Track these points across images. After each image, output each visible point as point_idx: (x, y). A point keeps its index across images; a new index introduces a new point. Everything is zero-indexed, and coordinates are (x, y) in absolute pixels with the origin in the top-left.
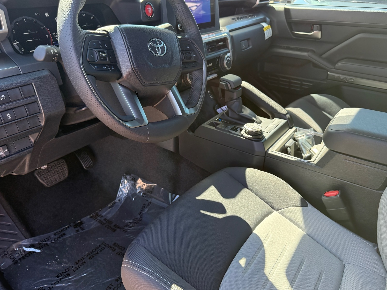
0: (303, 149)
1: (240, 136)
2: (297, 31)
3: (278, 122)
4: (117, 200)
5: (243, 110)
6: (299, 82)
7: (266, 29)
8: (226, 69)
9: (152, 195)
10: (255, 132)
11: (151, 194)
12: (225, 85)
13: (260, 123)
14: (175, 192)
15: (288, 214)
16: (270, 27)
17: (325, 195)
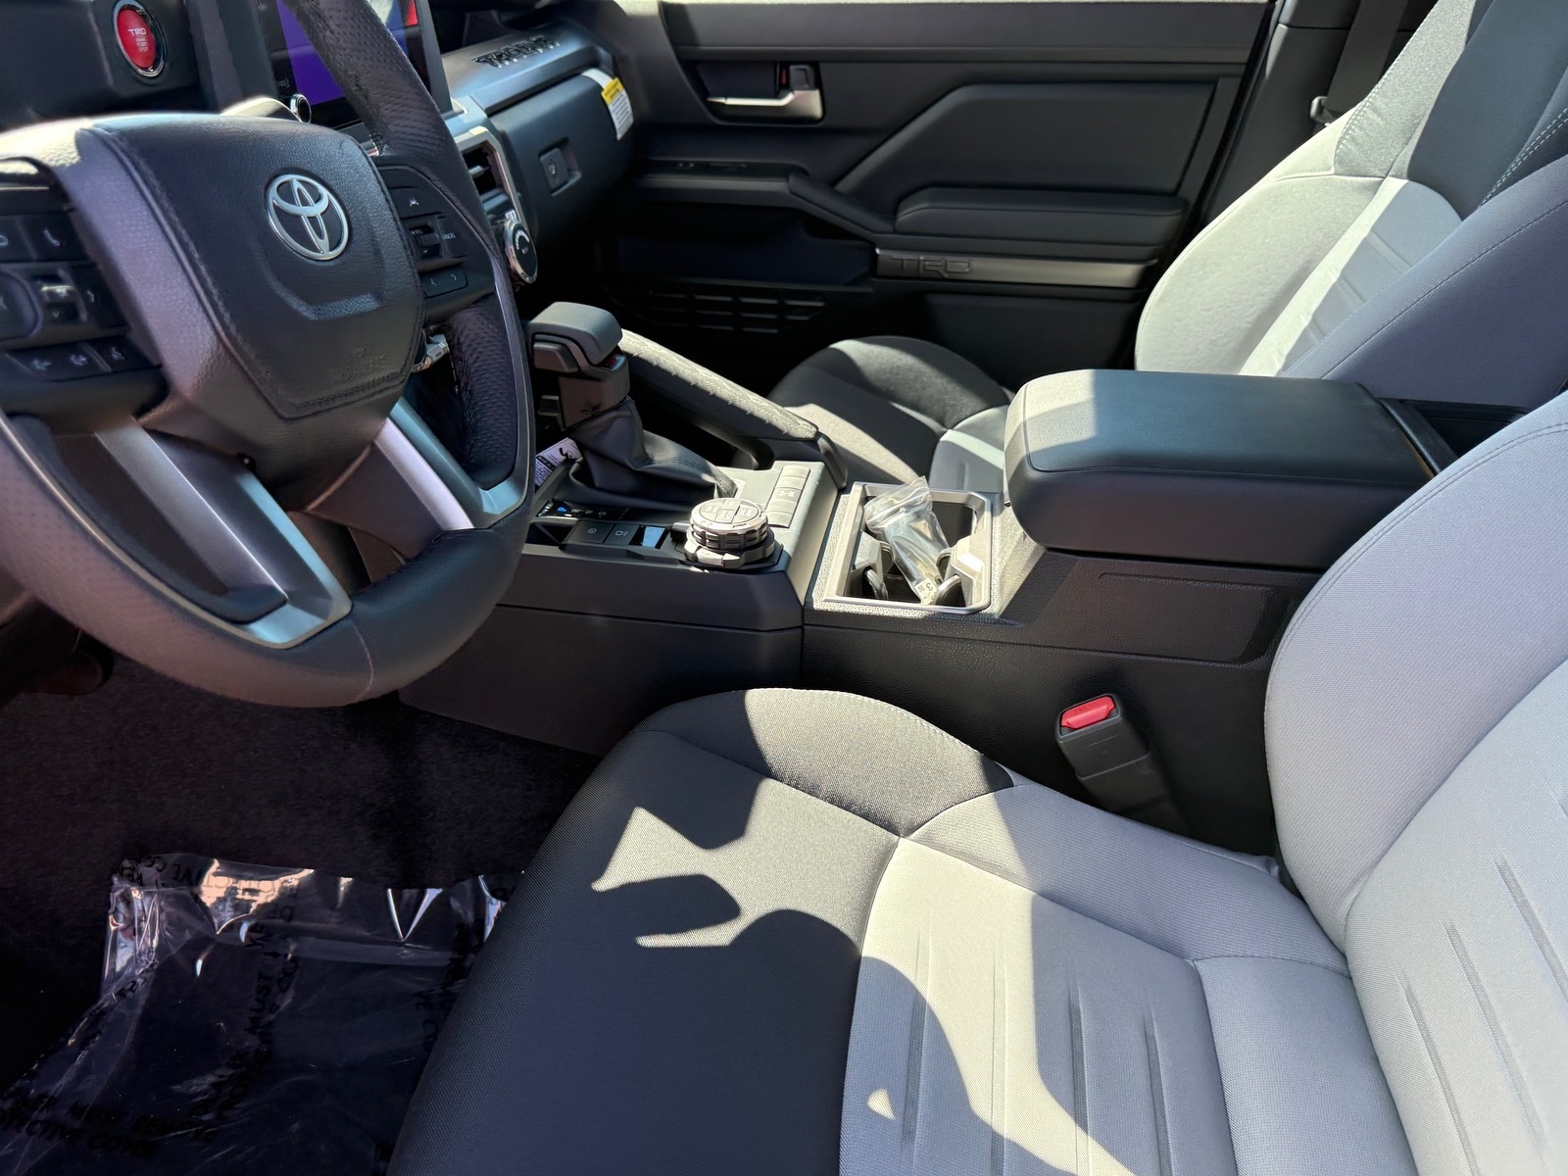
0: (909, 563)
1: (682, 562)
2: (726, 96)
3: (794, 477)
4: (108, 997)
5: (648, 450)
6: (773, 302)
7: (612, 97)
8: (520, 279)
9: (295, 923)
10: (744, 534)
11: (290, 919)
12: (559, 351)
13: (731, 492)
14: (411, 881)
15: (950, 838)
16: (620, 86)
17: (1064, 723)
